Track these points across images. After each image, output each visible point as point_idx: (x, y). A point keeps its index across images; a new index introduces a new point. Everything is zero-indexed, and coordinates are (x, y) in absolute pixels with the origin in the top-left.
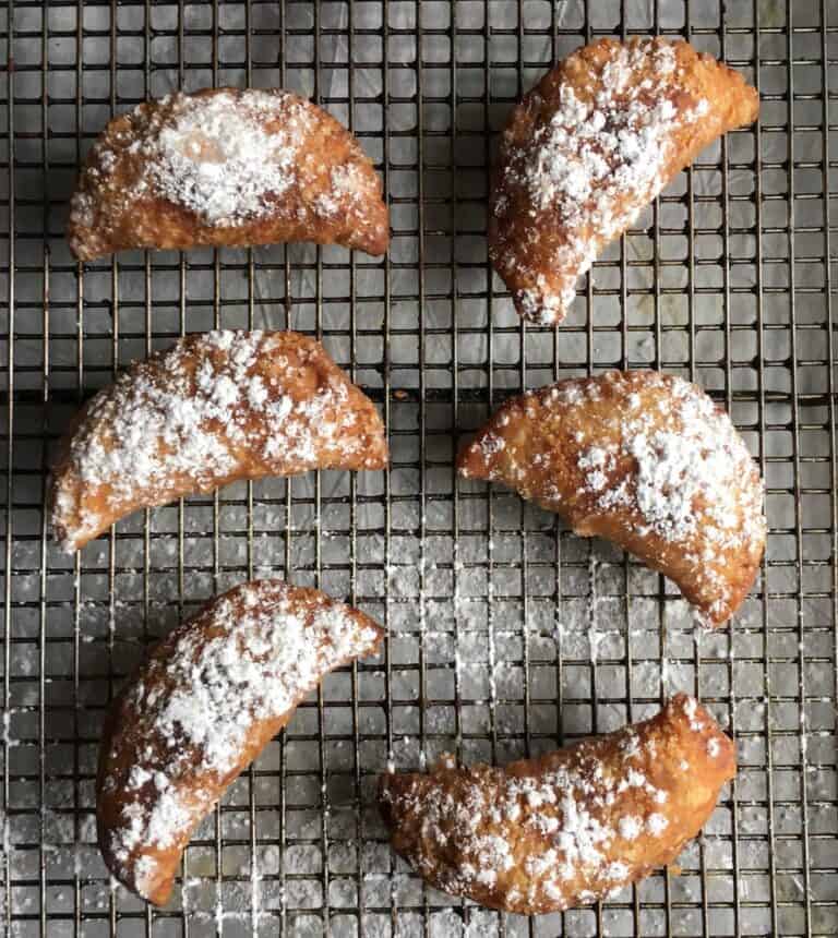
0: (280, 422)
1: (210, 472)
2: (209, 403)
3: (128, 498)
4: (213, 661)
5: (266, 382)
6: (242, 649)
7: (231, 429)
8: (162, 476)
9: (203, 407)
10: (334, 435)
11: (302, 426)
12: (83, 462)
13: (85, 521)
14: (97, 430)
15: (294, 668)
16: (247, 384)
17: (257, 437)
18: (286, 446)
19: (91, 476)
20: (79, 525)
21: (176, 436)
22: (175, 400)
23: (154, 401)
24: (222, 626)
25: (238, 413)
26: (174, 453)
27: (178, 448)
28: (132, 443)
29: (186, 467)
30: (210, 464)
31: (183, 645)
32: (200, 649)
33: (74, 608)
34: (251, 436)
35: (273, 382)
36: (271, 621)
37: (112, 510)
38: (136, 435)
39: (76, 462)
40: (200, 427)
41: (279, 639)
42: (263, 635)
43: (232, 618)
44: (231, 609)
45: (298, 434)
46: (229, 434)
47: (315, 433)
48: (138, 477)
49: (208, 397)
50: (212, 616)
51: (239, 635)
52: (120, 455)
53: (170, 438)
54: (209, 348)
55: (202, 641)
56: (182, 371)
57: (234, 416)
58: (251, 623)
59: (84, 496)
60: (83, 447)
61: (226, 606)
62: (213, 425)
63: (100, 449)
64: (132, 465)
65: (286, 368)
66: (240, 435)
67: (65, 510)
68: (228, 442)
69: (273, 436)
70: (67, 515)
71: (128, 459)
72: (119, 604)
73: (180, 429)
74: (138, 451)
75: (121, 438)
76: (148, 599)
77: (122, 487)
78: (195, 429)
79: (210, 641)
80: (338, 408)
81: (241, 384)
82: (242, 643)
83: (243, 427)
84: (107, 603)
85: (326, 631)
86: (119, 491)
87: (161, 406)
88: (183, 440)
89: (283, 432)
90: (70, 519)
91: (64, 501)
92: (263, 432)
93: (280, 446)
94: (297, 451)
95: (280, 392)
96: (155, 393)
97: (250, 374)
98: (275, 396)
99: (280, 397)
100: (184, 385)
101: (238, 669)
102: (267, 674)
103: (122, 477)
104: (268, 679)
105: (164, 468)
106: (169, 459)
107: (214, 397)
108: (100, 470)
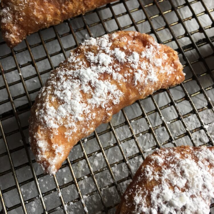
0: (137, 63)
1: (111, 103)
2: (99, 67)
3: (75, 130)
4: (160, 200)
5: (122, 49)
6: (172, 187)
7: (115, 75)
8: (89, 112)
9: (97, 69)
10: (163, 65)
11: (147, 63)
12: (46, 118)
13: (57, 151)
14: (47, 100)
15: (204, 187)
16: (113, 52)
17: (129, 75)
18: (144, 75)
19: (52, 124)
20: (54, 155)
21: (89, 87)
22: (82, 71)
23: (70, 76)
24: (154, 180)
25: (115, 66)
26: (91, 97)
27: (92, 93)
28: (68, 99)
29: (99, 103)
30: (110, 97)
31: (138, 199)
32: (149, 198)
33: (63, 208)
34: (126, 75)
35: (125, 48)
36: (178, 166)
37: (69, 141)
38: (69, 94)
39: (42, 120)
40: (99, 79)
41: (190, 173)
42: (179, 174)
43: (157, 173)
44: (152, 169)
45: (147, 68)
46: (115, 78)
47: (154, 65)
48: (77, 116)
49: (97, 64)
50: (144, 176)
51: (166, 180)
52: (64, 107)
53: (86, 89)
54: (87, 47)
55: (147, 192)
56: (79, 59)
57: (113, 68)
58: (169, 171)
59: (52, 137)
60: (43, 112)
61: (149, 169)
62: (105, 76)
63: (52, 108)
64: (72, 110)
65: (127, 42)
66: (120, 76)
67: (44, 149)
68: (116, 82)
69: (136, 72)
70: (46, 152)
71: (69, 107)
72: (85, 197)
73: (90, 83)
74: (73, 101)
75: (62, 98)
76: (99, 188)
77: (70, 125)
78: (97, 81)
79: (152, 190)
80: (158, 52)
81: (110, 54)
82: (170, 184)
83: (120, 72)
84: (79, 199)
85: (208, 160)
86: (69, 128)
87: (76, 76)
88: (93, 88)
89: (140, 68)
90: (48, 154)
91: (42, 144)
92: (131, 71)
93: (141, 75)
94: (149, 77)
95: (130, 51)
96: (70, 72)
97: (112, 48)
98: (128, 53)
99: (132, 53)
100: (83, 64)
101: (177, 199)
102: (192, 196)
103: (69, 118)
104: (194, 199)
105: (89, 107)
106: (89, 101)
107: (101, 62)
108: (56, 119)
